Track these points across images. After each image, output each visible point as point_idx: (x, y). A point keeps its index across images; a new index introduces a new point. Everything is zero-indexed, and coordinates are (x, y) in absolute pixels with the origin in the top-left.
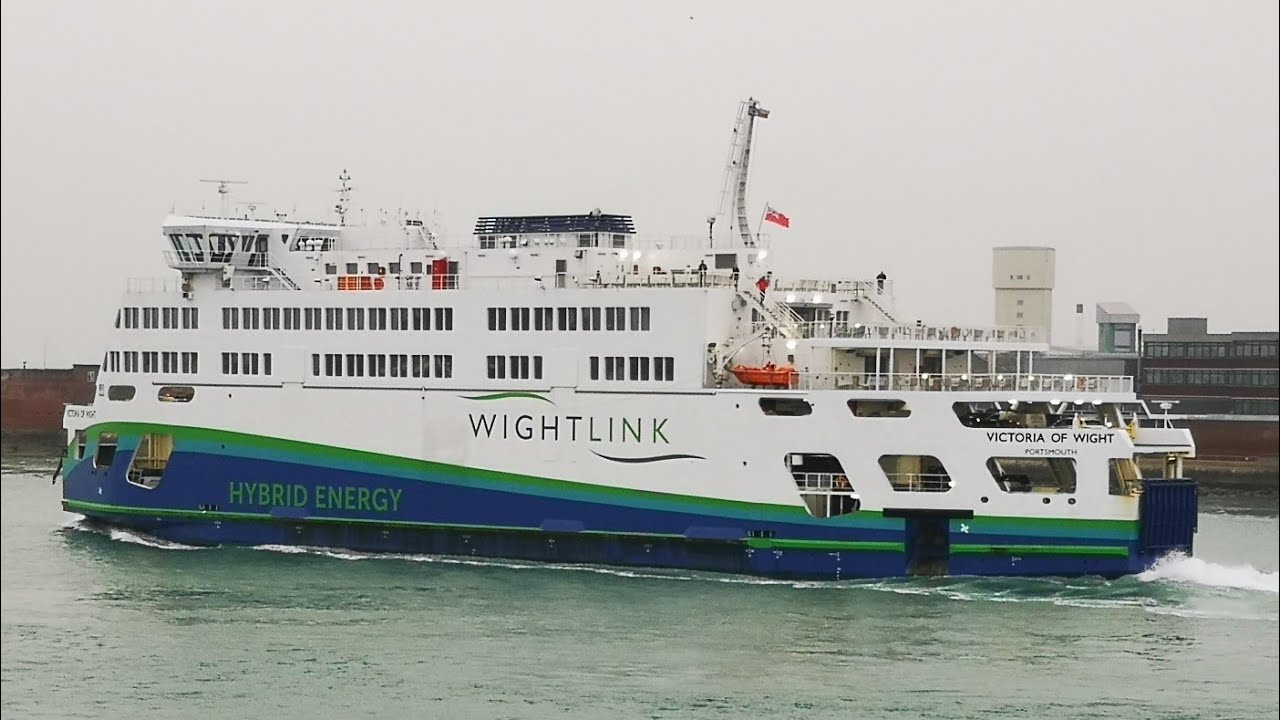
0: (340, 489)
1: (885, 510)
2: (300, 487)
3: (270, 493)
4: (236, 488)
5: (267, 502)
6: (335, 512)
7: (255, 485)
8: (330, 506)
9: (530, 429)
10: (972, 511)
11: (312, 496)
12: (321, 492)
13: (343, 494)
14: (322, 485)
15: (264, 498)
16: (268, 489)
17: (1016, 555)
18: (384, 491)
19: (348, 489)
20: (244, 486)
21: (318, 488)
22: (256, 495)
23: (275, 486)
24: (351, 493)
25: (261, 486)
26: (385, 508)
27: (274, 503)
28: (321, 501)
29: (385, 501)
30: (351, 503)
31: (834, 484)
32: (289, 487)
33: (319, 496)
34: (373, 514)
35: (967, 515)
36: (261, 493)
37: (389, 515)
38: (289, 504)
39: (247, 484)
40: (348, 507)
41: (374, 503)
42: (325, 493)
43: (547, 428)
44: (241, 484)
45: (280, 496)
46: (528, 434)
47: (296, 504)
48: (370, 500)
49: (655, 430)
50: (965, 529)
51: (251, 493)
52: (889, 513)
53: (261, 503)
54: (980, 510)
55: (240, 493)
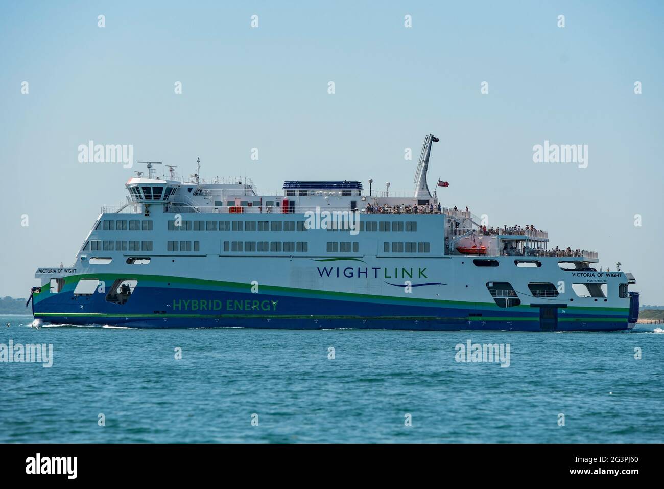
0: (242, 301)
1: (531, 304)
2: (217, 301)
3: (199, 305)
4: (177, 302)
5: (197, 308)
6: (238, 312)
7: (189, 301)
8: (236, 309)
9: (352, 274)
10: (567, 305)
11: (224, 305)
12: (230, 303)
13: (244, 303)
14: (231, 300)
15: (195, 307)
16: (197, 303)
17: (584, 322)
18: (268, 302)
19: (246, 301)
20: (182, 301)
21: (228, 301)
22: (190, 305)
23: (202, 301)
24: (248, 303)
25: (193, 301)
26: (269, 309)
27: (201, 308)
28: (230, 307)
29: (269, 306)
30: (248, 307)
31: (509, 294)
32: (210, 301)
33: (228, 305)
34: (261, 312)
35: (565, 306)
36: (193, 305)
37: (271, 312)
38: (210, 309)
39: (184, 301)
40: (246, 309)
41: (262, 307)
42: (233, 303)
43: (361, 273)
44: (180, 301)
45: (205, 306)
46: (351, 275)
47: (215, 308)
48: (260, 307)
49: (420, 273)
50: (564, 312)
51: (186, 305)
52: (533, 305)
53: (193, 309)
54: (570, 304)
55: (180, 305)
